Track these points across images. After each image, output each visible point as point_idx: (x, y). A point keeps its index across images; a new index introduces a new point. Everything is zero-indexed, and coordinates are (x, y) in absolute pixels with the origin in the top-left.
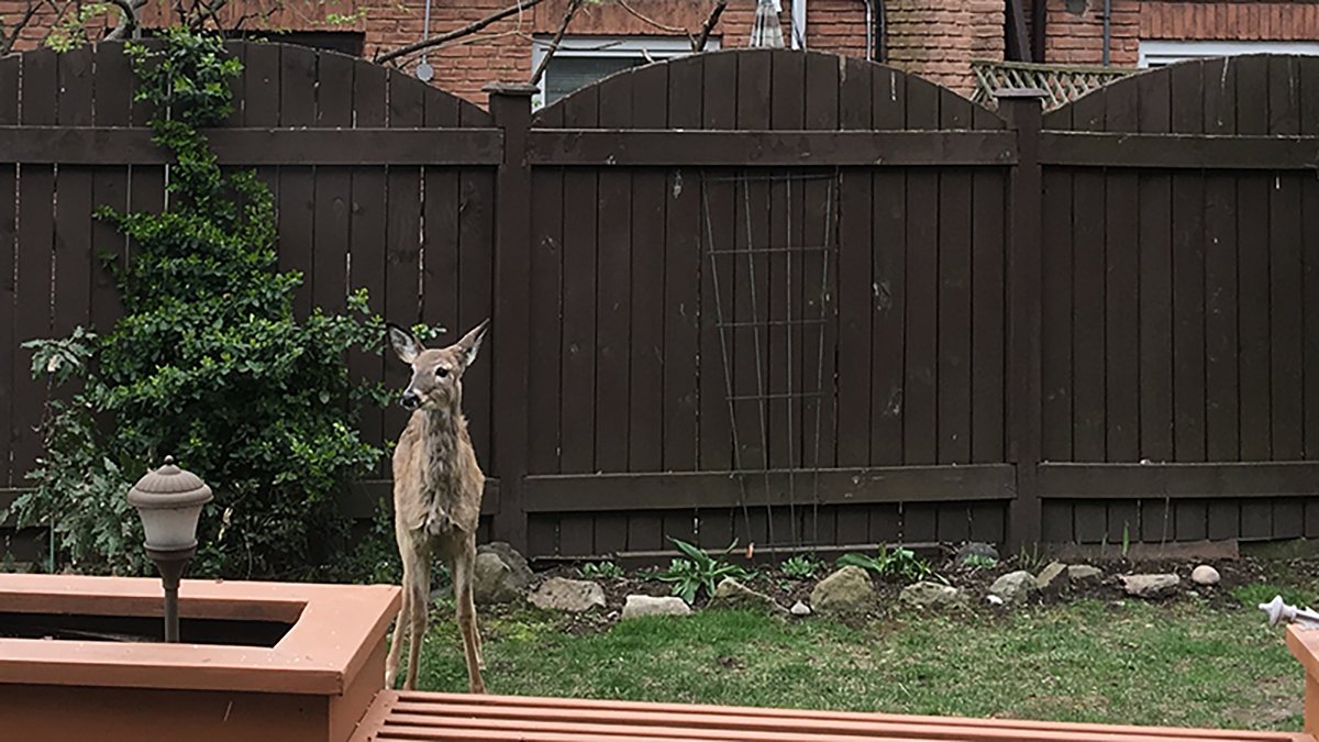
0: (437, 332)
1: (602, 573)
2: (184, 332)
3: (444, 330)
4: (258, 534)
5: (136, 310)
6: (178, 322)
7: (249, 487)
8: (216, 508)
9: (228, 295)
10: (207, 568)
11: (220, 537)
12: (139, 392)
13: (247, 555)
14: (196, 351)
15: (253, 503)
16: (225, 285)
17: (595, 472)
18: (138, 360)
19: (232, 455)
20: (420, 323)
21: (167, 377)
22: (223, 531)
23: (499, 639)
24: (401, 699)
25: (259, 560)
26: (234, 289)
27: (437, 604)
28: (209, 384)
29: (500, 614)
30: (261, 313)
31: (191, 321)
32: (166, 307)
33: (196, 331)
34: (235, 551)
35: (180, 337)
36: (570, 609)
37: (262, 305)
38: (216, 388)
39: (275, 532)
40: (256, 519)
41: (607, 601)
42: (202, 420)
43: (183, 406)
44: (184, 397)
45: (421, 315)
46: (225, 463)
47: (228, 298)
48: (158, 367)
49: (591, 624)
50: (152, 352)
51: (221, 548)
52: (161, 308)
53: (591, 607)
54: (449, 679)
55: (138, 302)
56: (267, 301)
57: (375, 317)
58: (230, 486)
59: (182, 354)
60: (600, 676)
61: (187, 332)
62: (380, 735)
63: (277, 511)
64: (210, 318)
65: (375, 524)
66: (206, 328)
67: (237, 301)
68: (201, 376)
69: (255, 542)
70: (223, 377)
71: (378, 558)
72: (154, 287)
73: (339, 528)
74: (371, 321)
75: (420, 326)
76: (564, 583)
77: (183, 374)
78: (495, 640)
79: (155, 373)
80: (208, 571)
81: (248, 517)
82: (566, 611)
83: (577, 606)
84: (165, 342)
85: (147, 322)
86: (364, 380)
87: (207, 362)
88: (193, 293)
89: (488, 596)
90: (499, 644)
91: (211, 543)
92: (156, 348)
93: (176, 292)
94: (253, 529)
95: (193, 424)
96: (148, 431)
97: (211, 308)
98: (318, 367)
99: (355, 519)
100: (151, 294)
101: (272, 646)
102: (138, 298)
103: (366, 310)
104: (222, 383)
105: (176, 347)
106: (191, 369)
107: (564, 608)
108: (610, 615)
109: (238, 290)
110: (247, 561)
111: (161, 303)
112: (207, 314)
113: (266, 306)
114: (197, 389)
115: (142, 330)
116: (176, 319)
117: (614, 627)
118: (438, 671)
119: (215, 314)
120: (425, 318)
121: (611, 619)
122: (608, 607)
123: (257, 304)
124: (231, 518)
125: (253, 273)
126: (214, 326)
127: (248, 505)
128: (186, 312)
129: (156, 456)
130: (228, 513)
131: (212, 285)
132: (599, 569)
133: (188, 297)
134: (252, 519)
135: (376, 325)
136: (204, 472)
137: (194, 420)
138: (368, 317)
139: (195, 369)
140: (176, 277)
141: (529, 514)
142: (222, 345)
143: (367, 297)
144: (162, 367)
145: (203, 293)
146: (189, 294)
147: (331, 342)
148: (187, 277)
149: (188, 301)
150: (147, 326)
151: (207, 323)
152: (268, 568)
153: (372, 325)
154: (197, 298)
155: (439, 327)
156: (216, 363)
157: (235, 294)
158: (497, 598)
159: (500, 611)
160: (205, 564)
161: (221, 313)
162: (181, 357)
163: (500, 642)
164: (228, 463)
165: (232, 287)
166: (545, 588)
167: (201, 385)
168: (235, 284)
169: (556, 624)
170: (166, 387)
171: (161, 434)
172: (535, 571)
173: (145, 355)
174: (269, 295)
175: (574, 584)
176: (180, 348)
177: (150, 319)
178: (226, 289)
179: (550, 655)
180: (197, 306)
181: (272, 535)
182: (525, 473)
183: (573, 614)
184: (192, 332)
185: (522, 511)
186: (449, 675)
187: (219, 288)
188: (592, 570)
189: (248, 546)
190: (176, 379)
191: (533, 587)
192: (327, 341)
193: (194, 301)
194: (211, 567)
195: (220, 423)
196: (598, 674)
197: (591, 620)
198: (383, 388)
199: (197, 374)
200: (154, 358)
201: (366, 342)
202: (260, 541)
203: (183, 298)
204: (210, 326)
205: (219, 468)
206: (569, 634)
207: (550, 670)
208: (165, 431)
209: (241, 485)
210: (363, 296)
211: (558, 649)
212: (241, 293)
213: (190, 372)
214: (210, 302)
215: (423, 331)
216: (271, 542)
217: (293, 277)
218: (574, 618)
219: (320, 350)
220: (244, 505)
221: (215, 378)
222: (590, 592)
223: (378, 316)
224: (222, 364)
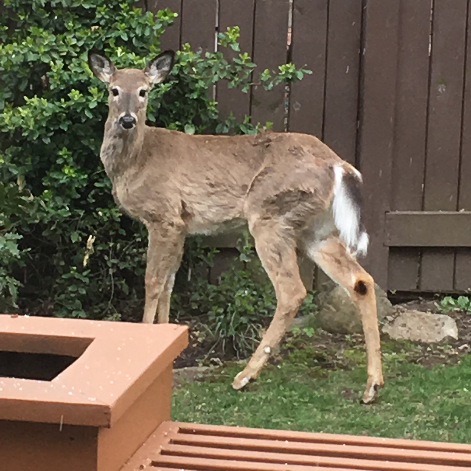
0: (304, 73)
1: (458, 307)
2: (52, 63)
3: (310, 72)
4: (121, 261)
5: (4, 41)
6: (45, 53)
7: (111, 215)
8: (80, 235)
9: (97, 27)
10: (72, 292)
11: (85, 263)
12: (7, 121)
13: (110, 281)
14: (63, 82)
15: (117, 231)
16: (94, 17)
17: (457, 210)
18: (7, 89)
19: (97, 185)
20: (288, 63)
21: (35, 108)
22: (87, 257)
23: (350, 367)
24: (182, 431)
25: (121, 284)
26: (102, 23)
27: (294, 332)
28: (77, 117)
29: (354, 344)
30: (129, 46)
31: (58, 52)
32: (34, 38)
33: (64, 62)
34: (98, 276)
35: (48, 67)
36: (423, 340)
37: (130, 39)
38: (84, 120)
39: (137, 259)
40: (118, 246)
41: (460, 334)
42: (69, 150)
43: (51, 137)
44: (52, 129)
45: (290, 53)
46: (89, 193)
47: (96, 31)
48: (26, 98)
49: (443, 356)
50: (20, 81)
51: (85, 273)
52: (28, 38)
53: (444, 339)
54: (295, 404)
55: (6, 31)
56: (136, 36)
57: (243, 54)
58: (94, 213)
59: (49, 85)
60: (442, 406)
61: (55, 63)
62: (155, 464)
63: (139, 240)
64: (78, 50)
65: (238, 253)
66: (74, 60)
67: (106, 35)
68: (68, 108)
69: (118, 268)
70: (91, 110)
71: (238, 286)
72: (22, 18)
73: (202, 257)
74: (239, 58)
75: (288, 65)
76: (419, 316)
77: (51, 106)
78: (346, 368)
79: (23, 104)
80: (73, 295)
81: (111, 244)
82: (419, 343)
83: (430, 338)
84: (33, 73)
85: (14, 52)
86: (231, 114)
87: (75, 95)
88: (62, 25)
89: (344, 326)
90: (349, 372)
91: (75, 268)
92: (24, 78)
93: (44, 23)
94: (116, 255)
95: (61, 153)
96: (16, 159)
97: (78, 40)
98: (185, 101)
99: (217, 249)
100: (19, 25)
101: (50, 380)
102: (7, 28)
103: (236, 47)
104: (91, 117)
105: (43, 78)
106: (60, 101)
107: (417, 340)
108: (461, 348)
109: (106, 24)
110: (111, 286)
111: (29, 34)
112: (74, 46)
113: (134, 40)
114: (64, 120)
115: (9, 61)
116: (43, 50)
117: (463, 359)
118: (285, 397)
119: (82, 46)
120: (293, 58)
121: (463, 351)
122: (460, 340)
123: (125, 38)
124: (94, 244)
125: (122, 6)
126: (82, 58)
127: (111, 233)
128: (54, 44)
129: (25, 183)
130: (91, 240)
131: (80, 16)
132: (456, 303)
133: (56, 29)
134: (114, 247)
135: (243, 62)
136: (69, 200)
137: (61, 150)
138: (236, 54)
139: (63, 100)
140: (45, 8)
141: (391, 248)
142: (90, 78)
143: (238, 35)
144: (30, 97)
145: (71, 24)
146: (57, 26)
147: (198, 77)
148: (55, 8)
149: (55, 33)
150: (14, 56)
151: (75, 55)
152: (130, 293)
153: (240, 63)
154: (65, 30)
155: (306, 68)
156: (84, 96)
157: (103, 27)
158: (353, 327)
159: (354, 340)
160: (70, 289)
161: (88, 45)
162: (48, 88)
163: (351, 370)
164: (93, 192)
165: (101, 19)
166: (400, 321)
167: (69, 117)
168: (103, 18)
169: (407, 354)
170: (35, 117)
171: (30, 163)
172: (394, 303)
173: (13, 84)
174: (138, 31)
175: (428, 317)
176: (47, 79)
177: (17, 50)
178: (95, 22)
179: (398, 383)
180: (65, 38)
181: (134, 262)
182: (388, 208)
183: (426, 345)
184: (60, 63)
185: (384, 245)
186: (295, 401)
187: (88, 21)
188: (449, 304)
189: (111, 272)
190: (43, 110)
191: (390, 318)
192: (194, 76)
193: (62, 33)
194: (77, 292)
195: (85, 153)
196: (440, 403)
197: (441, 351)
198: (250, 121)
199: (64, 106)
200: (22, 88)
201: (232, 79)
202: (121, 268)
203: (52, 29)
204: (77, 57)
205: (84, 197)
206: (419, 365)
207: (394, 399)
208: (32, 161)
209: (105, 214)
210: (234, 33)
211: (406, 379)
212: (109, 26)
213: (57, 103)
214: (77, 34)
215: (291, 71)
216: (134, 268)
217: (165, 15)
218: (426, 349)
219: (188, 84)
220: (108, 232)
221: (83, 110)
222: (443, 324)
223: (246, 54)
224: (90, 98)
